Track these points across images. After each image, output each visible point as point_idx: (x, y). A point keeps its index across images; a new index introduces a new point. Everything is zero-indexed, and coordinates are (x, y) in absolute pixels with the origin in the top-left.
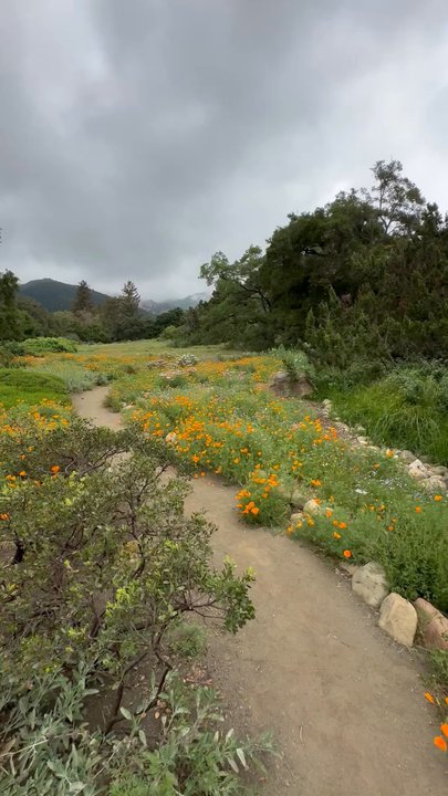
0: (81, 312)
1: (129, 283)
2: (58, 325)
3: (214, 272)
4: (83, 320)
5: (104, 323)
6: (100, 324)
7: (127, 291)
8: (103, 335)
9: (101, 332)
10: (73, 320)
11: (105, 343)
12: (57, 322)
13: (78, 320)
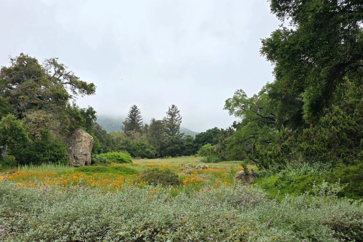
0: (132, 132)
1: (173, 106)
2: (114, 143)
3: (236, 105)
4: (133, 138)
5: (150, 142)
6: (146, 143)
7: (170, 114)
8: (148, 152)
9: (147, 150)
10: (125, 139)
11: (149, 158)
12: (113, 140)
13: (128, 139)
